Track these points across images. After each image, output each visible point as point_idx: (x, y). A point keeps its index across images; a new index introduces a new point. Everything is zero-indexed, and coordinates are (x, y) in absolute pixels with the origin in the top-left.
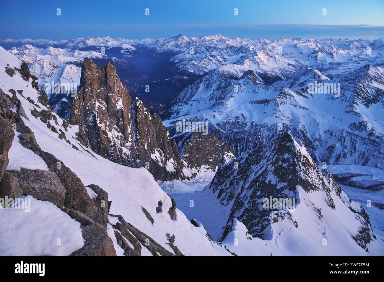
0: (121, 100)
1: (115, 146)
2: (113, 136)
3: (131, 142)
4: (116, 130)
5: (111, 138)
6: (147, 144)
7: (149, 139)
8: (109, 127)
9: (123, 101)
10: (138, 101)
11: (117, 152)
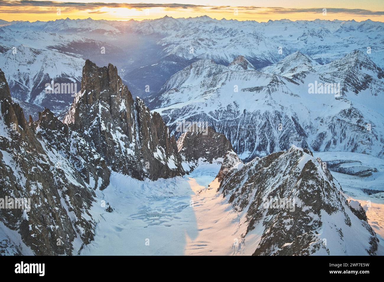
1: (120, 148)
2: (118, 137)
3: (134, 143)
4: (120, 131)
5: (116, 140)
6: (150, 144)
7: (151, 138)
8: (113, 129)
9: (125, 101)
10: (140, 101)
11: (122, 154)
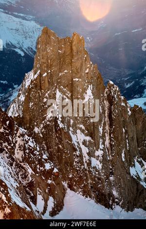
0: (91, 87)
1: (81, 156)
2: (79, 140)
3: (102, 150)
4: (83, 131)
5: (76, 144)
6: (125, 153)
7: (128, 145)
8: (73, 128)
9: (93, 88)
10: (114, 87)
11: (84, 165)
